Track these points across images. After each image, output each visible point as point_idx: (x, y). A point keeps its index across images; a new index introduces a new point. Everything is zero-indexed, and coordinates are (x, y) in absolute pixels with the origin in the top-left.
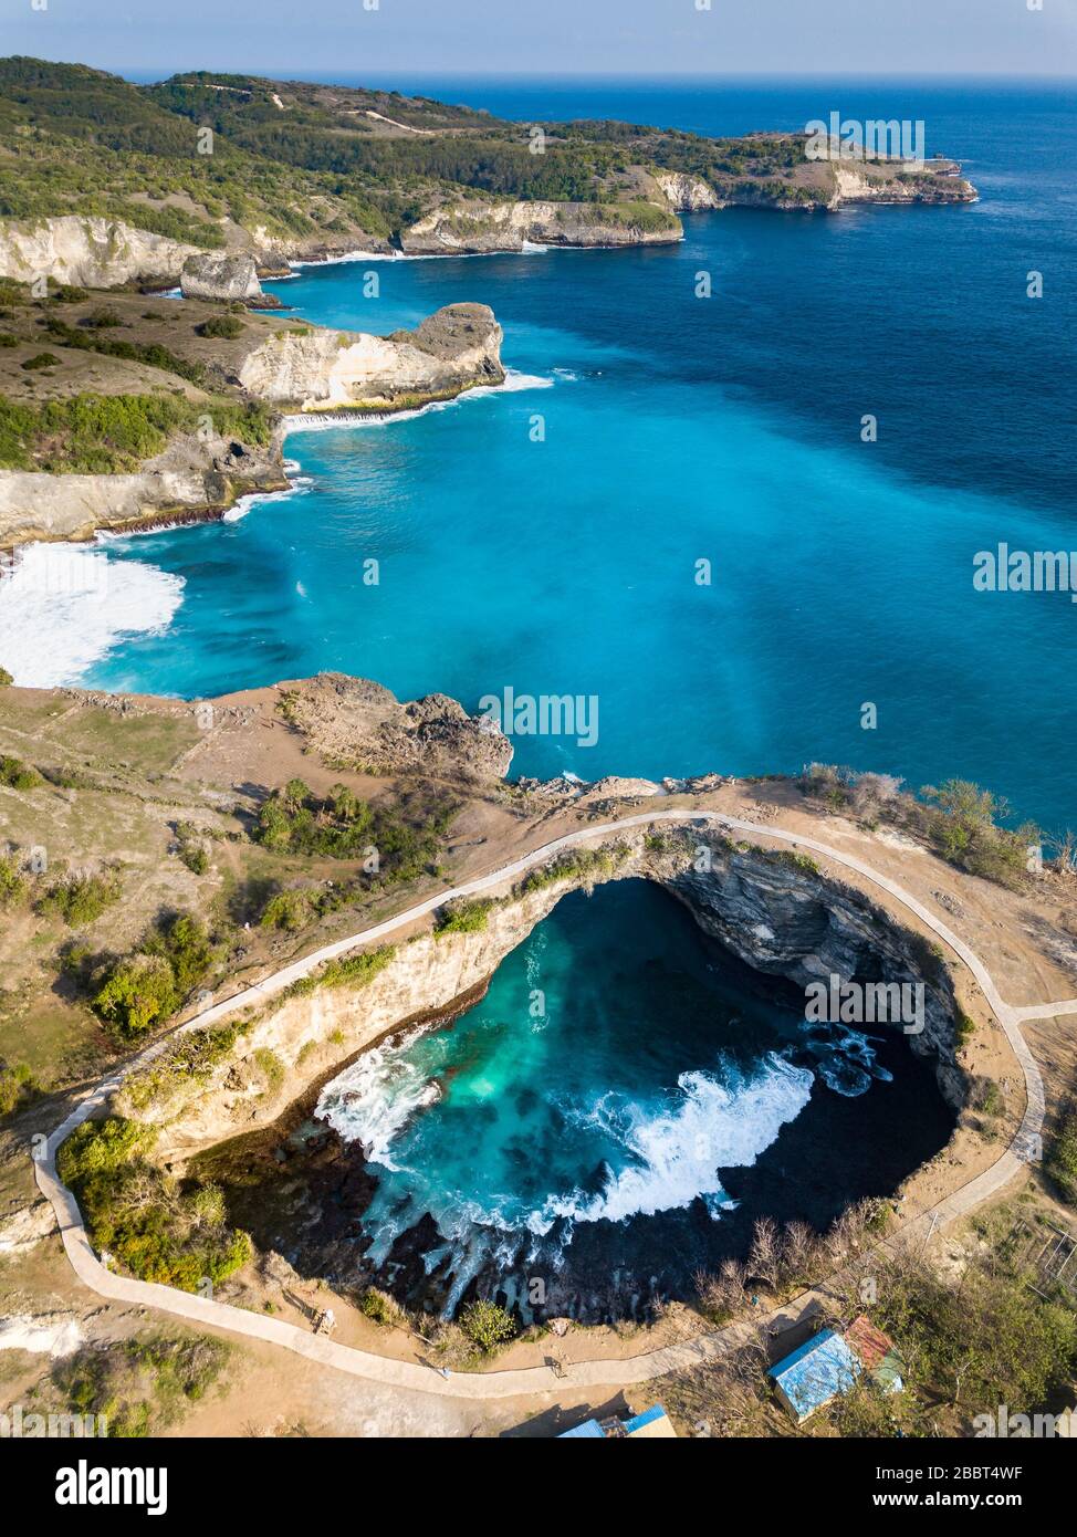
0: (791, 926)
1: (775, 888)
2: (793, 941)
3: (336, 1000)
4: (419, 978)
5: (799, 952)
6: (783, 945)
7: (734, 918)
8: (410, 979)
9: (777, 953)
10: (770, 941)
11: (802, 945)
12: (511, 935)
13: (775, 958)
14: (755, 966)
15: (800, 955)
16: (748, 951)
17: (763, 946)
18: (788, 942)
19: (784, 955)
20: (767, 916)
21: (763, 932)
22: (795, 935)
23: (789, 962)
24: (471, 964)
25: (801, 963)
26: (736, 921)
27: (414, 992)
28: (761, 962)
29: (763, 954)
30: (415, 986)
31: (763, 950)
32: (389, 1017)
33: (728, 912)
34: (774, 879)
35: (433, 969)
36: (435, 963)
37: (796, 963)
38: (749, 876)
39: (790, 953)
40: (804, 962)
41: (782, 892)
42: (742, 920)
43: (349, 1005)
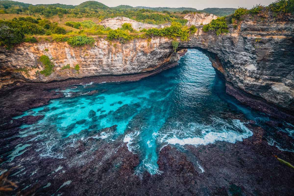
0: (268, 61)
1: (262, 35)
2: (268, 72)
3: (75, 52)
4: (106, 58)
5: (271, 80)
6: (261, 74)
7: (238, 64)
8: (102, 56)
9: (257, 79)
10: (253, 72)
11: (274, 75)
12: (145, 57)
13: (255, 83)
14: (244, 88)
15: (271, 82)
16: (242, 82)
17: (249, 76)
18: (265, 72)
19: (261, 81)
20: (255, 56)
21: (252, 67)
22: (270, 68)
23: (263, 86)
24: (128, 63)
25: (270, 88)
26: (239, 66)
27: (104, 63)
28: (247, 85)
29: (249, 81)
30: (105, 60)
31: (249, 79)
32: (96, 70)
33: (236, 61)
34: (263, 30)
35: (111, 56)
36: (111, 53)
37: (267, 88)
38: (249, 34)
39: (265, 80)
40: (273, 87)
41: (267, 38)
42: (242, 64)
43: (81, 58)
